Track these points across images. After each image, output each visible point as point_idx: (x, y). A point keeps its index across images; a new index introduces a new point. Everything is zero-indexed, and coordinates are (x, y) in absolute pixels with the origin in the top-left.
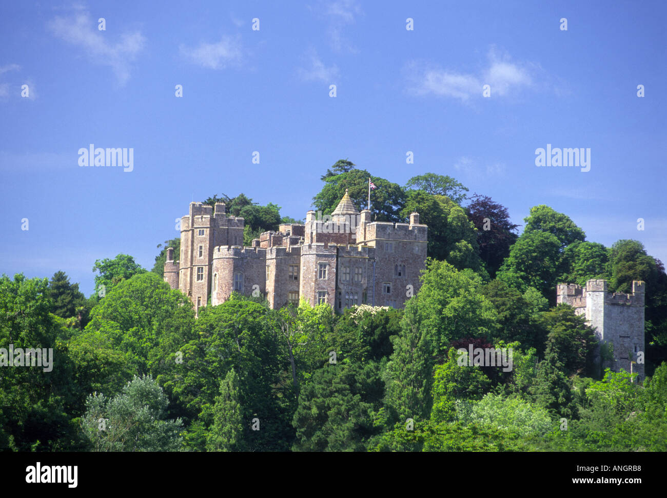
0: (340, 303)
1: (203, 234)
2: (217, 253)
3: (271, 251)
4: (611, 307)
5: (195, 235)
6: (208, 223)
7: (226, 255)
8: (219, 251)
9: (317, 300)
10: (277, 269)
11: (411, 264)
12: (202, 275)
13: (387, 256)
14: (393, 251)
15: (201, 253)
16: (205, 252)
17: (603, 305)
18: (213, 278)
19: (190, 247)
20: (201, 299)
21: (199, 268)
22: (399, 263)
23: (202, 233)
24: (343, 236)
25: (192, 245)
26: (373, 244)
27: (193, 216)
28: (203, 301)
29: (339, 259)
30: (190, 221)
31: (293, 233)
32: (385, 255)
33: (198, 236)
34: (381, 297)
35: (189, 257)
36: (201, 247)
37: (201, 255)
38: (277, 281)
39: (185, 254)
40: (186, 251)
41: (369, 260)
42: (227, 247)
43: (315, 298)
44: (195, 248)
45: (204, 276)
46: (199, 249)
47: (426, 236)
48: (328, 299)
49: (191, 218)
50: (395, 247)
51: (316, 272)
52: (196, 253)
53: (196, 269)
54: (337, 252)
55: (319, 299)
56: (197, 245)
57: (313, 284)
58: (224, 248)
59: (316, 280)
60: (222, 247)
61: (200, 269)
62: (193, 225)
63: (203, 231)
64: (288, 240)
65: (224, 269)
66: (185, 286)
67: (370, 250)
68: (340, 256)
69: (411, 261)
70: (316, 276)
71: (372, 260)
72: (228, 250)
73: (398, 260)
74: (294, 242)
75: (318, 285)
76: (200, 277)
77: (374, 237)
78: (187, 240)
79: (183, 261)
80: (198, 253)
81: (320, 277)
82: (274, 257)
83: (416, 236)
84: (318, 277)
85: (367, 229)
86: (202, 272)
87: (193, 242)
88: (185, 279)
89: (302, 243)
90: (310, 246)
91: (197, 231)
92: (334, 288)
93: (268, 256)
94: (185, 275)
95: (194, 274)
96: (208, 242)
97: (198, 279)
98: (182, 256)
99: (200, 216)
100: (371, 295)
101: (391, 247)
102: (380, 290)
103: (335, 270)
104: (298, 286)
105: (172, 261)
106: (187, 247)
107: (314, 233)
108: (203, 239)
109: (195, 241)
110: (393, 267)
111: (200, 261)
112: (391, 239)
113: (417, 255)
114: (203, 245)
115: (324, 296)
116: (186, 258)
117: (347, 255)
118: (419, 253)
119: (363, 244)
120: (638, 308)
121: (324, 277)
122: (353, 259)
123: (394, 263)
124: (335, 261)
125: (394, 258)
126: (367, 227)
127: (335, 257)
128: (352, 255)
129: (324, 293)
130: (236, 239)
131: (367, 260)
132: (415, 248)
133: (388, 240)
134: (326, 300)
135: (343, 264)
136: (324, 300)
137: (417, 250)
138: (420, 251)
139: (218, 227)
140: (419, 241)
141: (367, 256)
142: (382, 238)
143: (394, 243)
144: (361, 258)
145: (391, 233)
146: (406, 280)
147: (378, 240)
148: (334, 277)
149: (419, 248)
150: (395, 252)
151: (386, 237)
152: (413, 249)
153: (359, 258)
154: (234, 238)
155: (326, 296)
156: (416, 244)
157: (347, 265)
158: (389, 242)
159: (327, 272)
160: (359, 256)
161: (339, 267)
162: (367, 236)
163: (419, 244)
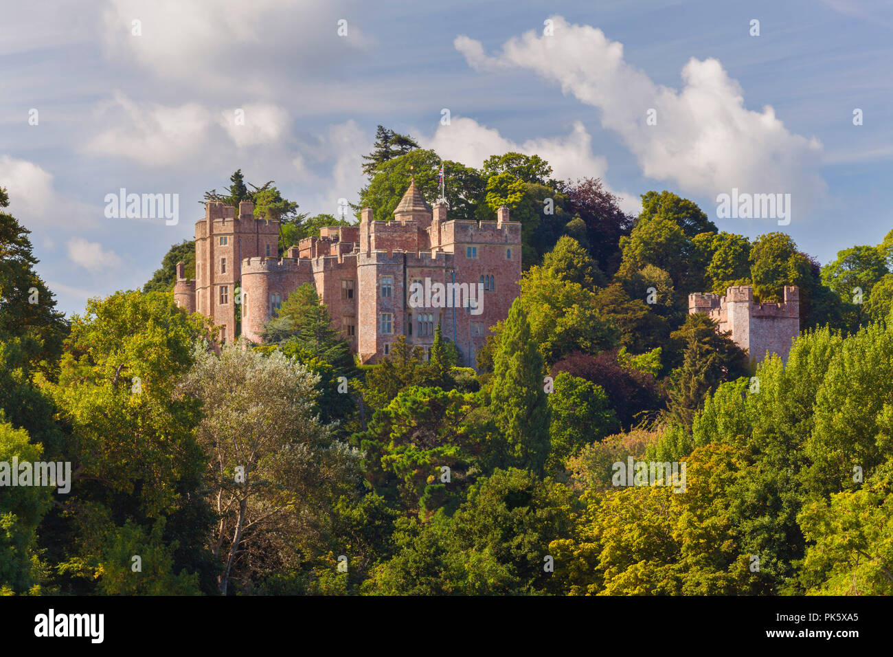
0: (410, 325)
1: (225, 243)
2: (247, 267)
3: (317, 262)
4: (757, 321)
5: (215, 243)
6: (232, 228)
7: (258, 270)
8: (249, 264)
9: (381, 324)
10: (325, 286)
11: (501, 273)
12: (226, 296)
13: (470, 265)
14: (478, 258)
15: (224, 267)
16: (230, 267)
17: (748, 318)
18: (243, 299)
19: (209, 260)
20: (227, 328)
21: (222, 288)
22: (486, 273)
23: (224, 241)
24: (411, 239)
25: (212, 258)
26: (450, 249)
27: (211, 219)
28: (229, 330)
29: (407, 270)
30: (208, 226)
31: (343, 238)
32: (466, 263)
33: (219, 246)
34: (464, 318)
35: (208, 273)
36: (224, 260)
37: (224, 271)
39: (202, 270)
40: (204, 265)
41: (446, 271)
42: (259, 258)
43: (378, 322)
44: (216, 261)
45: (229, 298)
46: (221, 263)
47: (520, 236)
48: (394, 322)
49: (208, 222)
50: (480, 253)
51: (378, 288)
52: (218, 268)
53: (217, 289)
54: (405, 262)
55: (384, 324)
56: (218, 257)
57: (374, 304)
58: (255, 261)
59: (378, 298)
60: (252, 259)
61: (224, 288)
62: (211, 230)
63: (226, 238)
64: (338, 247)
65: (257, 287)
66: (205, 311)
67: (448, 256)
68: (409, 267)
69: (501, 271)
70: (378, 293)
71: (451, 271)
72: (261, 263)
73: (484, 269)
74: (345, 249)
75: (381, 305)
76: (223, 300)
77: (452, 240)
78: (204, 252)
79: (201, 278)
80: (220, 268)
81: (384, 295)
82: (322, 269)
83: (506, 236)
84: (381, 295)
85: (442, 230)
86: (226, 292)
87: (212, 252)
88: (204, 303)
89: (358, 250)
90: (369, 255)
91: (217, 240)
92: (402, 309)
93: (315, 269)
94: (204, 296)
95: (215, 295)
96: (232, 253)
97: (222, 302)
98: (199, 272)
99: (221, 220)
100: (451, 316)
101: (475, 252)
102: (462, 309)
103: (402, 284)
104: (356, 308)
105: (185, 279)
106: (205, 260)
107: (373, 238)
108: (226, 250)
109: (215, 252)
110: (478, 279)
111: (222, 278)
112: (474, 241)
113: (509, 262)
114: (226, 256)
115: (389, 319)
116: (204, 274)
117: (418, 264)
118: (512, 259)
119: (437, 249)
120: (791, 321)
121: (389, 295)
122: (426, 269)
123: (480, 273)
124: (402, 272)
125: (479, 266)
126: (442, 227)
127: (402, 267)
128: (424, 264)
129: (389, 316)
130: (268, 247)
131: (444, 271)
132: (506, 252)
133: (471, 243)
134: (392, 325)
135: (412, 277)
136: (389, 325)
137: (509, 256)
138: (512, 256)
139: (245, 233)
140: (510, 244)
141: (444, 265)
142: (463, 240)
143: (478, 246)
144: (436, 267)
145: (474, 234)
146: (495, 295)
147: (457, 243)
148: (402, 294)
149: (512, 252)
150: (480, 259)
151: (468, 239)
152: (503, 254)
153: (432, 267)
154: (266, 247)
155: (393, 319)
156: (507, 247)
157: (418, 278)
158: (472, 246)
159: (392, 288)
160: (433, 265)
161: (408, 280)
162: (443, 238)
163: (511, 248)
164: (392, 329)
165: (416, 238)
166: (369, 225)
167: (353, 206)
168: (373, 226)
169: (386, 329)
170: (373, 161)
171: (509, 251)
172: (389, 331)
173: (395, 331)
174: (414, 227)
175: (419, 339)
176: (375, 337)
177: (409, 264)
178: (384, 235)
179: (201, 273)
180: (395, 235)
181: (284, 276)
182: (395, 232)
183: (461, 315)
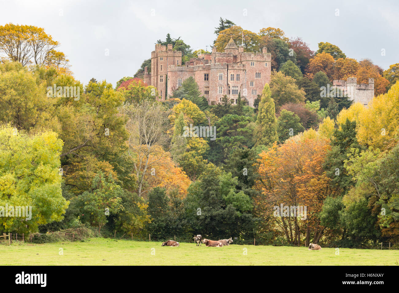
0: (229, 90)
1: (162, 60)
4: (358, 91)
5: (158, 60)
6: (165, 54)
7: (174, 70)
9: (218, 90)
10: (198, 76)
11: (263, 72)
13: (252, 69)
14: (255, 66)
16: (164, 69)
18: (168, 80)
19: (156, 66)
20: (162, 91)
21: (161, 76)
22: (257, 72)
24: (230, 59)
25: (157, 65)
26: (244, 63)
27: (157, 51)
29: (228, 70)
30: (156, 53)
33: (160, 61)
35: (156, 71)
38: (198, 82)
40: (154, 68)
42: (174, 66)
44: (159, 66)
45: (163, 80)
47: (270, 58)
50: (256, 64)
51: (218, 77)
54: (228, 67)
57: (216, 83)
59: (218, 81)
62: (157, 55)
63: (162, 58)
65: (173, 76)
70: (217, 79)
71: (245, 71)
73: (257, 70)
74: (206, 63)
76: (161, 80)
77: (245, 59)
78: (154, 63)
79: (153, 73)
80: (160, 69)
81: (220, 79)
82: (197, 70)
83: (265, 58)
85: (242, 56)
86: (162, 78)
87: (157, 63)
88: (154, 82)
90: (214, 65)
91: (159, 58)
92: (226, 85)
94: (154, 79)
95: (158, 79)
98: (152, 70)
99: (160, 52)
100: (244, 88)
101: (254, 64)
102: (249, 85)
103: (226, 76)
104: (209, 84)
105: (148, 73)
106: (155, 66)
107: (216, 58)
108: (162, 62)
110: (255, 74)
111: (161, 73)
112: (253, 60)
114: (162, 65)
116: (154, 71)
117: (232, 68)
118: (267, 67)
120: (371, 91)
121: (222, 79)
122: (235, 71)
123: (255, 72)
124: (226, 71)
125: (255, 69)
127: (227, 69)
128: (235, 68)
129: (222, 87)
130: (178, 61)
131: (242, 71)
132: (265, 64)
134: (223, 91)
137: (266, 65)
138: (267, 66)
139: (169, 56)
141: (242, 69)
142: (249, 60)
143: (255, 62)
145: (253, 57)
146: (261, 80)
147: (247, 61)
148: (227, 79)
149: (267, 64)
151: (251, 59)
153: (238, 70)
154: (177, 61)
155: (223, 89)
156: (266, 62)
157: (232, 73)
158: (253, 62)
159: (223, 77)
160: (238, 68)
161: (229, 74)
162: (242, 59)
163: (267, 63)
164: (223, 92)
165: (232, 59)
167: (211, 46)
168: (216, 54)
169: (220, 92)
170: (218, 30)
171: (266, 64)
172: (221, 93)
176: (216, 95)
177: (229, 68)
178: (220, 58)
179: (153, 71)
180: (224, 57)
181: (183, 72)
182: (225, 56)
183: (248, 87)
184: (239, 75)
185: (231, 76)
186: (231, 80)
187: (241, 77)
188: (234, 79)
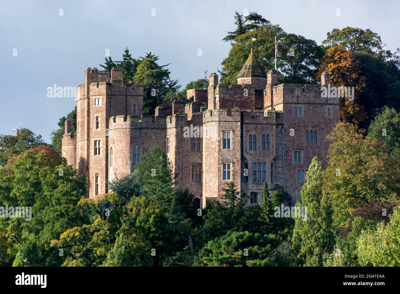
1: (100, 104)
2: (113, 123)
3: (171, 120)
5: (91, 104)
6: (105, 90)
7: (123, 126)
8: (115, 121)
9: (222, 173)
10: (177, 139)
11: (322, 129)
12: (99, 148)
13: (297, 121)
14: (303, 116)
15: (97, 123)
16: (102, 124)
18: (109, 151)
19: (86, 118)
20: (99, 175)
21: (96, 141)
22: (310, 129)
23: (98, 102)
24: (249, 100)
25: (89, 116)
26: (279, 108)
27: (89, 83)
28: (101, 177)
29: (244, 126)
30: (86, 89)
31: (196, 99)
32: (294, 120)
33: (94, 106)
34: (292, 167)
35: (86, 129)
36: (97, 118)
37: (97, 127)
38: (177, 153)
40: (83, 122)
41: (277, 127)
42: (123, 116)
43: (219, 171)
44: (91, 118)
45: (101, 150)
46: (95, 120)
48: (233, 171)
49: (86, 85)
50: (305, 112)
51: (219, 142)
52: (93, 124)
53: (92, 142)
54: (242, 119)
55: (224, 172)
56: (93, 115)
57: (216, 154)
58: (120, 118)
59: (220, 150)
60: (118, 117)
61: (98, 142)
62: (88, 93)
63: (99, 99)
64: (191, 106)
65: (121, 141)
67: (278, 114)
68: (245, 123)
69: (323, 127)
70: (219, 146)
71: (280, 127)
72: (124, 121)
73: (308, 125)
74: (195, 110)
75: (222, 156)
76: (97, 151)
77: (281, 100)
78: (83, 111)
79: (80, 133)
80: (95, 124)
81: (224, 147)
82: (174, 126)
83: (327, 98)
84: (222, 147)
85: (274, 92)
86: (99, 145)
87: (89, 112)
89: (205, 109)
91: (92, 100)
92: (240, 159)
93: (169, 125)
95: (91, 148)
96: (104, 112)
97: (95, 154)
99: (96, 84)
100: (281, 165)
101: (301, 111)
102: (290, 160)
103: (239, 139)
104: (201, 158)
105: (70, 134)
106: (84, 117)
107: (217, 99)
108: (99, 109)
109: (91, 111)
110: (303, 134)
111: (96, 133)
112: (300, 102)
113: (329, 119)
114: (99, 115)
115: (229, 168)
116: (83, 129)
117: (254, 121)
118: (332, 116)
119: (270, 109)
121: (229, 147)
122: (259, 126)
123: (305, 128)
124: (239, 128)
125: (304, 123)
126: (274, 90)
127: (239, 124)
128: (258, 121)
129: (229, 165)
131: (274, 127)
132: (326, 111)
133: (297, 103)
134: (232, 173)
135: (248, 132)
136: (229, 172)
137: (329, 114)
138: (332, 114)
139: (116, 95)
140: (331, 104)
141: (274, 122)
142: (290, 101)
143: (303, 106)
144: (268, 124)
145: (299, 95)
146: (318, 147)
147: (286, 104)
148: (239, 146)
149: (331, 111)
150: (305, 116)
151: (295, 100)
152: (325, 112)
153: (265, 124)
154: (133, 106)
155: (232, 168)
156: (328, 107)
157: (253, 133)
158: (298, 106)
159: (231, 141)
160: (265, 122)
161: (244, 134)
162: (274, 99)
163: (331, 107)
164: (232, 177)
165: (254, 99)
166: (215, 88)
168: (217, 88)
169: (226, 176)
171: (329, 110)
172: (229, 178)
173: (234, 178)
174: (252, 89)
175: (254, 185)
176: (217, 184)
177: (246, 121)
178: (227, 97)
180: (236, 96)
181: (144, 131)
182: (236, 94)
183: (290, 164)
184: (268, 135)
185: (250, 139)
186: (250, 149)
187: (272, 140)
188: (258, 146)
